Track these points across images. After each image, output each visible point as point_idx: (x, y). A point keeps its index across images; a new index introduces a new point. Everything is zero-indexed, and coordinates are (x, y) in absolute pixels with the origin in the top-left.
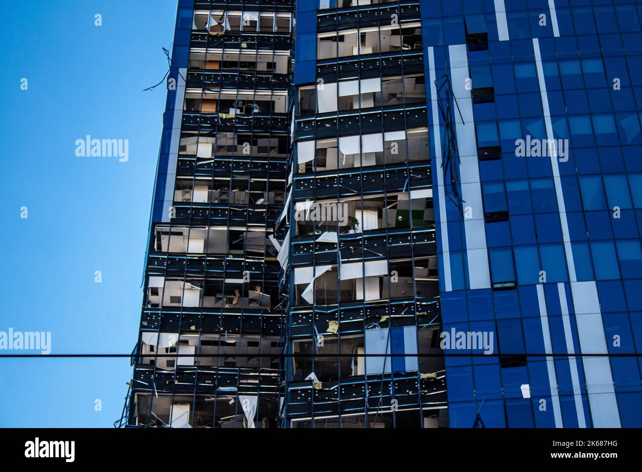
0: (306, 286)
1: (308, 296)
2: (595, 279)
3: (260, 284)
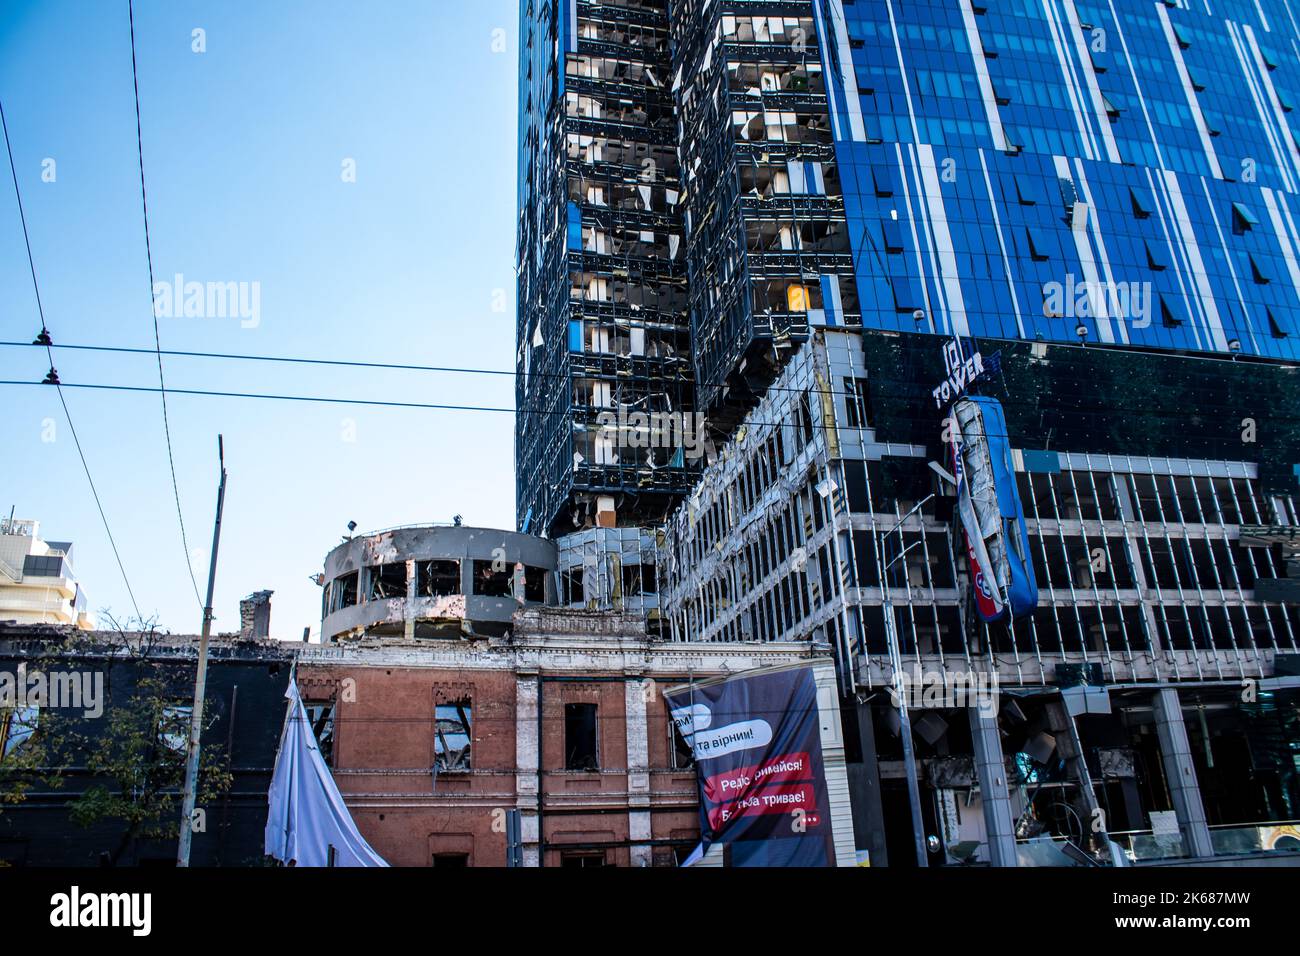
0: (742, 126)
1: (745, 134)
2: (929, 143)
3: (641, 105)
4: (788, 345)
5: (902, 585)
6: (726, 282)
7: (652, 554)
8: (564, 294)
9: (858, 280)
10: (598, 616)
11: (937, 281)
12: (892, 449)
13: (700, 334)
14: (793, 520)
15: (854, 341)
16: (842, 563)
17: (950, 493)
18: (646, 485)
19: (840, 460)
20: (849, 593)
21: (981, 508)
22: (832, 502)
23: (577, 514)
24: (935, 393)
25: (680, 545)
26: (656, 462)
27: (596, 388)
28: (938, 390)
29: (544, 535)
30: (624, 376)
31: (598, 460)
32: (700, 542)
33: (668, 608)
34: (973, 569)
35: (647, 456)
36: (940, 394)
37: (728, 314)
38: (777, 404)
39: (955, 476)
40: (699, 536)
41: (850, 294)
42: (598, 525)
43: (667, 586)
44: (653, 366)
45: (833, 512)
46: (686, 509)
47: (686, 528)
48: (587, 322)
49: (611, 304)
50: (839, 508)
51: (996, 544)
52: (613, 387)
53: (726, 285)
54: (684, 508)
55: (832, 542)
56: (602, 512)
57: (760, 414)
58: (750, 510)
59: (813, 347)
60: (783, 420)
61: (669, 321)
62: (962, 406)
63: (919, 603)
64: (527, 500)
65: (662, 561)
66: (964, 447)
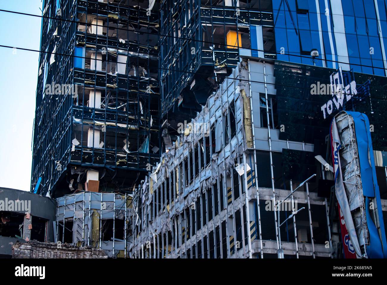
4: (224, 72)
5: (292, 240)
6: (185, 26)
7: (123, 212)
8: (73, 28)
9: (276, 31)
10: (75, 250)
11: (330, 34)
12: (290, 145)
13: (165, 62)
14: (219, 191)
15: (268, 70)
16: (251, 222)
17: (329, 178)
18: (122, 164)
19: (253, 150)
20: (254, 244)
21: (350, 188)
22: (246, 179)
23: (72, 182)
24: (323, 108)
25: (143, 207)
26: (129, 149)
27: (92, 95)
28: (325, 106)
29: (48, 195)
30: (112, 88)
31: (90, 145)
32: (156, 204)
33: (131, 249)
34: (343, 232)
35: (124, 144)
36: (326, 109)
37: (185, 49)
38: (213, 110)
39: (333, 166)
40: (156, 201)
41: (270, 40)
42: (87, 190)
43: (131, 235)
44: (132, 82)
45: (246, 186)
46: (148, 182)
47: (147, 195)
48: (87, 48)
49: (106, 38)
50: (251, 183)
51: (359, 215)
52: (103, 95)
53: (185, 28)
54: (146, 181)
55: (244, 207)
56: (90, 181)
57: (201, 117)
58: (191, 183)
59: (240, 71)
60: (216, 121)
61: (145, 52)
62: (340, 118)
63: (303, 254)
64: (39, 171)
65: (129, 217)
66: (340, 146)
